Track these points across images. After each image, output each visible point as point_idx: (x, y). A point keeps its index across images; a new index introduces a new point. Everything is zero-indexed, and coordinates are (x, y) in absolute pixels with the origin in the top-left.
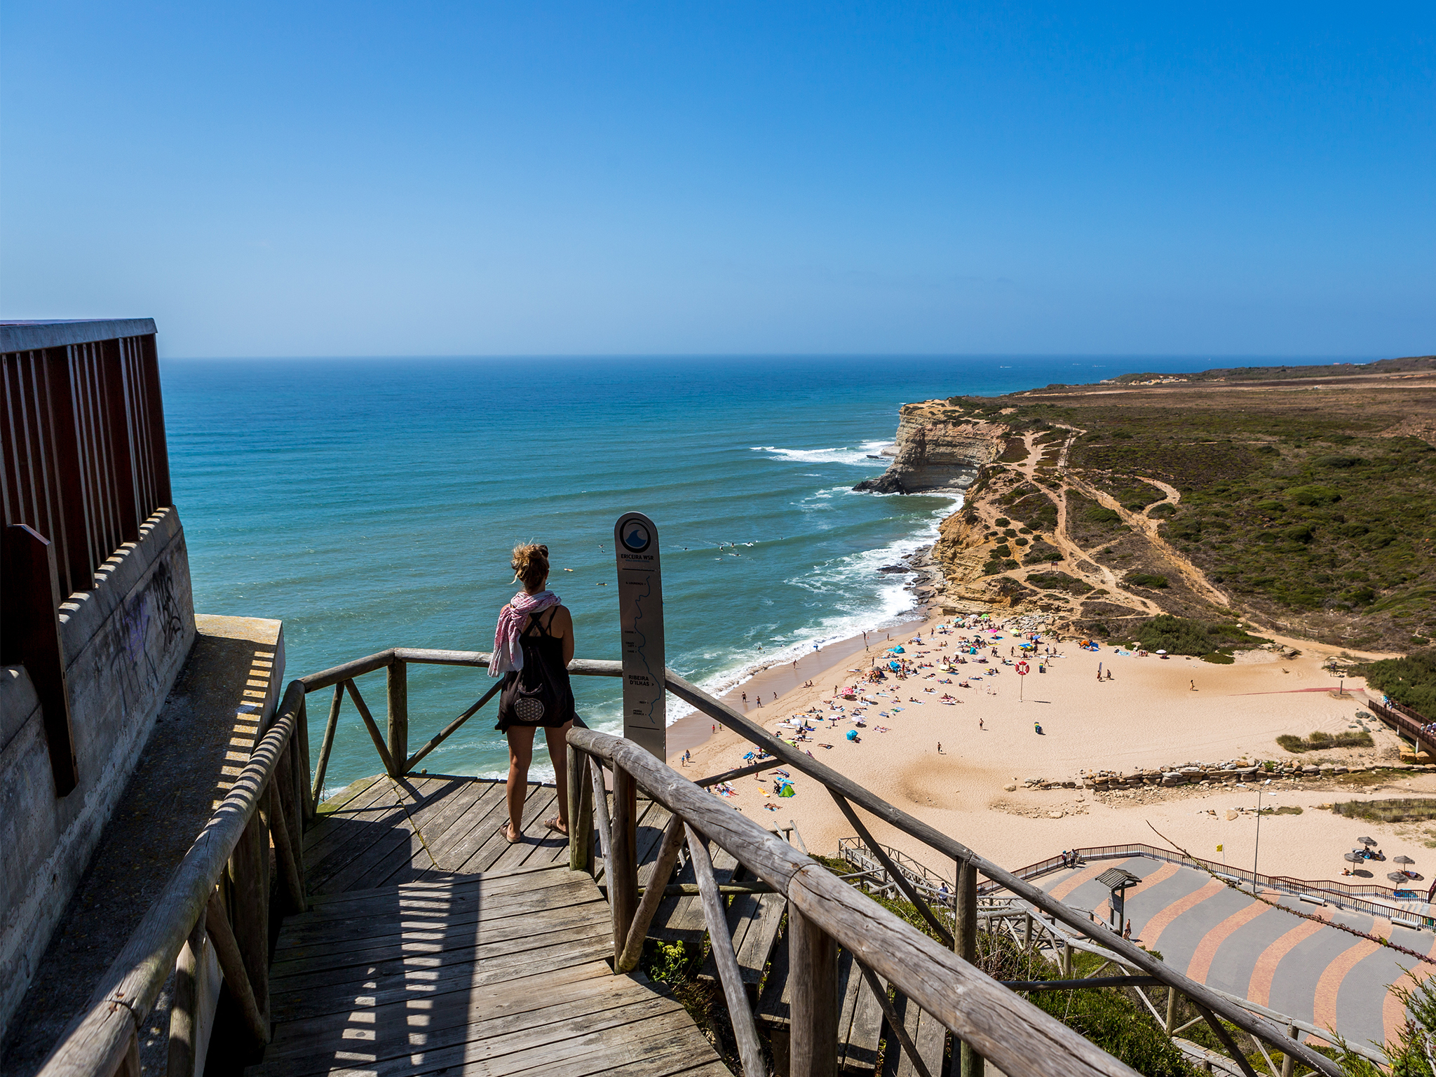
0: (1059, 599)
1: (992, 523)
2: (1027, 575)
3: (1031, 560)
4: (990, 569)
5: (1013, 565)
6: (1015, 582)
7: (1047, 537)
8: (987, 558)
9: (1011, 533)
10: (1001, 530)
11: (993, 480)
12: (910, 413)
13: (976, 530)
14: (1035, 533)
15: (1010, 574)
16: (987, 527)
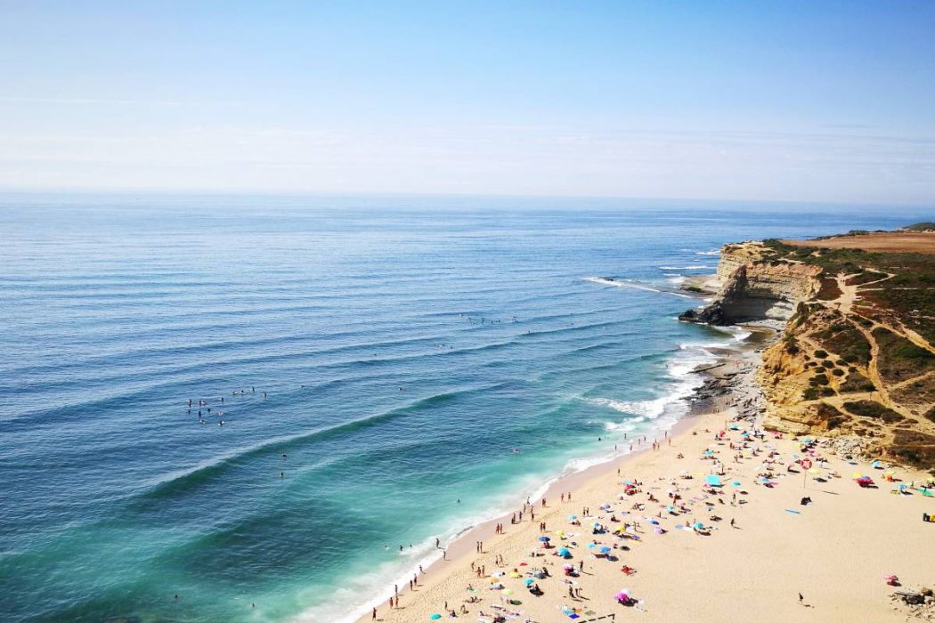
0: (871, 426)
1: (811, 354)
2: (843, 402)
3: (845, 389)
4: (809, 395)
5: (830, 393)
6: (832, 408)
7: (861, 370)
8: (807, 386)
9: (830, 365)
10: (819, 361)
11: (813, 316)
12: (730, 252)
13: (796, 359)
14: (852, 365)
15: (828, 400)
16: (807, 358)
